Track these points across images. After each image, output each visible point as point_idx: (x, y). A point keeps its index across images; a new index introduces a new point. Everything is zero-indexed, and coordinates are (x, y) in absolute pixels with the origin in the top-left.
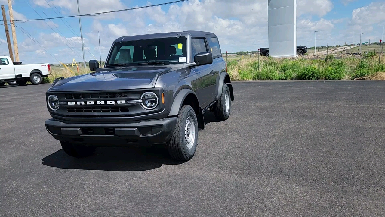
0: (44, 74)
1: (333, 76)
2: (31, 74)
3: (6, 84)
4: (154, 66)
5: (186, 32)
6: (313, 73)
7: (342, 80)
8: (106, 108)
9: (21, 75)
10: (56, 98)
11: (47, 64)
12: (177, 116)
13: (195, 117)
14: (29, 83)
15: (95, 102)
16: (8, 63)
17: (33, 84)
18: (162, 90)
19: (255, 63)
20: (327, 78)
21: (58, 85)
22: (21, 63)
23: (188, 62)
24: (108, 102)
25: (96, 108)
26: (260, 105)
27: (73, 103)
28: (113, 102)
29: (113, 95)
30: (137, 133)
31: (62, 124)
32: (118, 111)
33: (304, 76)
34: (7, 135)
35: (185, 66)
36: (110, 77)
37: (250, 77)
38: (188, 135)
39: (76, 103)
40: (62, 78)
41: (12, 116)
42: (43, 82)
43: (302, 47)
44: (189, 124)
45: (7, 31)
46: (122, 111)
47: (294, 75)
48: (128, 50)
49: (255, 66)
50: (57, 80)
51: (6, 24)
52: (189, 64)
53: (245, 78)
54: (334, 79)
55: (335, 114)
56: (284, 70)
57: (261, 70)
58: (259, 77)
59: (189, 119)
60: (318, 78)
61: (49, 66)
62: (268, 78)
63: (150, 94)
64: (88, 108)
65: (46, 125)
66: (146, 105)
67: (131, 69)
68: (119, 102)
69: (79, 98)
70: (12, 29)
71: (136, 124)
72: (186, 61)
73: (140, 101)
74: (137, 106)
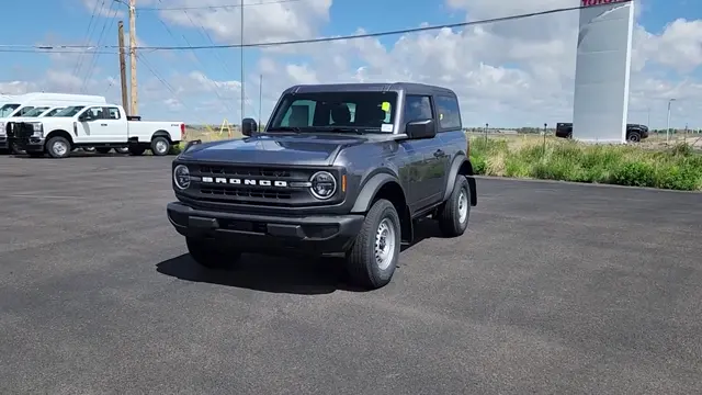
0: (173, 140)
1: (678, 183)
2: (154, 137)
3: (113, 151)
4: (340, 134)
5: (399, 85)
6: (642, 174)
7: (695, 191)
8: (257, 191)
9: (136, 138)
10: (187, 171)
11: (180, 123)
12: (365, 214)
13: (397, 220)
14: (149, 152)
15: (243, 181)
16: (119, 117)
17: (155, 154)
18: (344, 171)
19: (537, 150)
20: (668, 185)
21: (192, 151)
22: (139, 118)
23: (396, 131)
24: (262, 183)
25: (243, 190)
26: (525, 218)
27: (210, 180)
28: (269, 183)
29: (270, 171)
30: (300, 234)
31: (191, 210)
32: (275, 197)
33: (623, 178)
34: (108, 226)
35: (389, 138)
36: (271, 146)
37: (524, 172)
38: (382, 247)
39: (214, 180)
40: (199, 142)
41: (117, 200)
42: (171, 152)
43: (638, 126)
44: (385, 231)
45: (123, 64)
46: (280, 197)
47: (606, 174)
48: (307, 107)
49: (537, 152)
50: (191, 144)
51: (122, 52)
52: (397, 134)
53: (515, 174)
54: (679, 189)
55: (653, 245)
56: (588, 164)
57: (545, 161)
58: (540, 174)
59: (386, 222)
60: (650, 185)
61: (183, 127)
62: (558, 176)
63: (324, 176)
64: (231, 189)
65: (169, 211)
66: (317, 191)
67: (308, 136)
68: (277, 184)
69: (219, 172)
70: (131, 61)
71: (299, 220)
72: (392, 129)
73: (309, 184)
74: (305, 192)
